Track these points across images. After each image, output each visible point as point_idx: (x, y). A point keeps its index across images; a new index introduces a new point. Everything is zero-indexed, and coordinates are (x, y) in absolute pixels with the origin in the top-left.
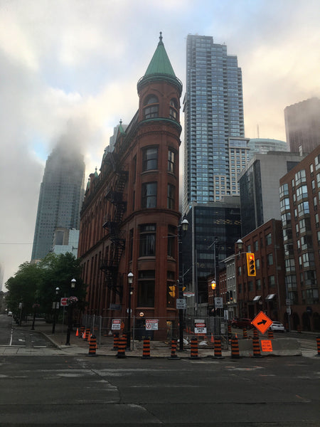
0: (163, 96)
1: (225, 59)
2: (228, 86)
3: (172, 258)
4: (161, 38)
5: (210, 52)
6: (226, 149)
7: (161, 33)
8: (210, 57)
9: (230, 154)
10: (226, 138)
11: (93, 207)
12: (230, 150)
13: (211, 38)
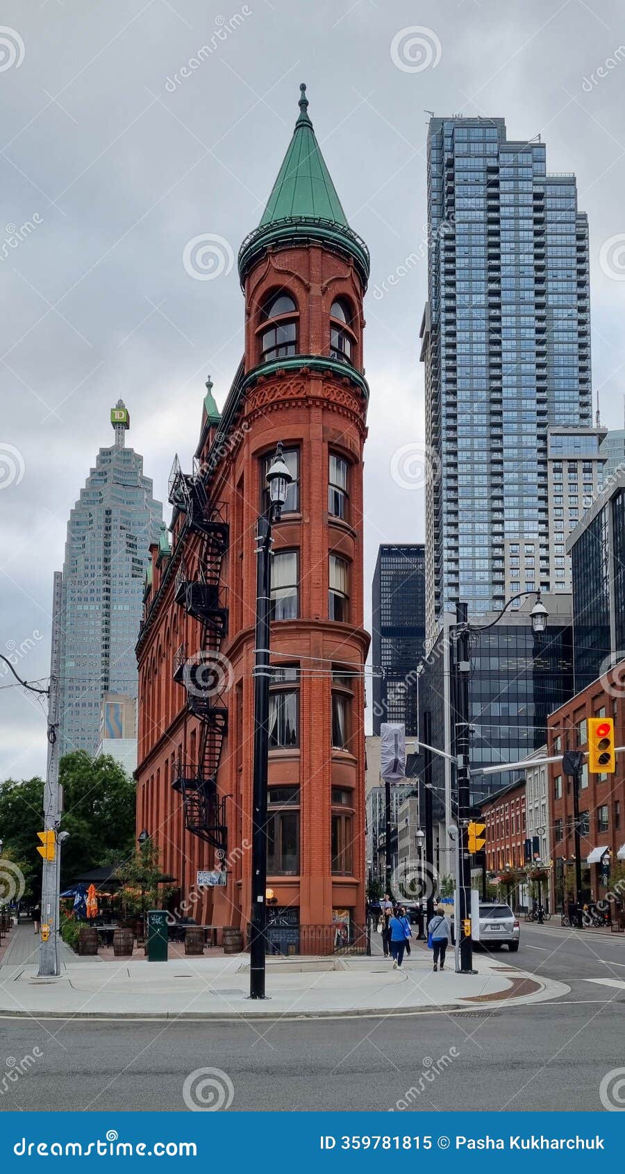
0: (308, 289)
1: (539, 189)
2: (549, 274)
3: (346, 753)
4: (304, 104)
5: (495, 170)
6: (540, 462)
7: (303, 88)
8: (496, 184)
9: (551, 475)
10: (541, 431)
11: (162, 632)
12: (551, 466)
13: (498, 125)
